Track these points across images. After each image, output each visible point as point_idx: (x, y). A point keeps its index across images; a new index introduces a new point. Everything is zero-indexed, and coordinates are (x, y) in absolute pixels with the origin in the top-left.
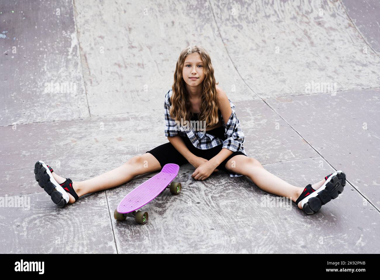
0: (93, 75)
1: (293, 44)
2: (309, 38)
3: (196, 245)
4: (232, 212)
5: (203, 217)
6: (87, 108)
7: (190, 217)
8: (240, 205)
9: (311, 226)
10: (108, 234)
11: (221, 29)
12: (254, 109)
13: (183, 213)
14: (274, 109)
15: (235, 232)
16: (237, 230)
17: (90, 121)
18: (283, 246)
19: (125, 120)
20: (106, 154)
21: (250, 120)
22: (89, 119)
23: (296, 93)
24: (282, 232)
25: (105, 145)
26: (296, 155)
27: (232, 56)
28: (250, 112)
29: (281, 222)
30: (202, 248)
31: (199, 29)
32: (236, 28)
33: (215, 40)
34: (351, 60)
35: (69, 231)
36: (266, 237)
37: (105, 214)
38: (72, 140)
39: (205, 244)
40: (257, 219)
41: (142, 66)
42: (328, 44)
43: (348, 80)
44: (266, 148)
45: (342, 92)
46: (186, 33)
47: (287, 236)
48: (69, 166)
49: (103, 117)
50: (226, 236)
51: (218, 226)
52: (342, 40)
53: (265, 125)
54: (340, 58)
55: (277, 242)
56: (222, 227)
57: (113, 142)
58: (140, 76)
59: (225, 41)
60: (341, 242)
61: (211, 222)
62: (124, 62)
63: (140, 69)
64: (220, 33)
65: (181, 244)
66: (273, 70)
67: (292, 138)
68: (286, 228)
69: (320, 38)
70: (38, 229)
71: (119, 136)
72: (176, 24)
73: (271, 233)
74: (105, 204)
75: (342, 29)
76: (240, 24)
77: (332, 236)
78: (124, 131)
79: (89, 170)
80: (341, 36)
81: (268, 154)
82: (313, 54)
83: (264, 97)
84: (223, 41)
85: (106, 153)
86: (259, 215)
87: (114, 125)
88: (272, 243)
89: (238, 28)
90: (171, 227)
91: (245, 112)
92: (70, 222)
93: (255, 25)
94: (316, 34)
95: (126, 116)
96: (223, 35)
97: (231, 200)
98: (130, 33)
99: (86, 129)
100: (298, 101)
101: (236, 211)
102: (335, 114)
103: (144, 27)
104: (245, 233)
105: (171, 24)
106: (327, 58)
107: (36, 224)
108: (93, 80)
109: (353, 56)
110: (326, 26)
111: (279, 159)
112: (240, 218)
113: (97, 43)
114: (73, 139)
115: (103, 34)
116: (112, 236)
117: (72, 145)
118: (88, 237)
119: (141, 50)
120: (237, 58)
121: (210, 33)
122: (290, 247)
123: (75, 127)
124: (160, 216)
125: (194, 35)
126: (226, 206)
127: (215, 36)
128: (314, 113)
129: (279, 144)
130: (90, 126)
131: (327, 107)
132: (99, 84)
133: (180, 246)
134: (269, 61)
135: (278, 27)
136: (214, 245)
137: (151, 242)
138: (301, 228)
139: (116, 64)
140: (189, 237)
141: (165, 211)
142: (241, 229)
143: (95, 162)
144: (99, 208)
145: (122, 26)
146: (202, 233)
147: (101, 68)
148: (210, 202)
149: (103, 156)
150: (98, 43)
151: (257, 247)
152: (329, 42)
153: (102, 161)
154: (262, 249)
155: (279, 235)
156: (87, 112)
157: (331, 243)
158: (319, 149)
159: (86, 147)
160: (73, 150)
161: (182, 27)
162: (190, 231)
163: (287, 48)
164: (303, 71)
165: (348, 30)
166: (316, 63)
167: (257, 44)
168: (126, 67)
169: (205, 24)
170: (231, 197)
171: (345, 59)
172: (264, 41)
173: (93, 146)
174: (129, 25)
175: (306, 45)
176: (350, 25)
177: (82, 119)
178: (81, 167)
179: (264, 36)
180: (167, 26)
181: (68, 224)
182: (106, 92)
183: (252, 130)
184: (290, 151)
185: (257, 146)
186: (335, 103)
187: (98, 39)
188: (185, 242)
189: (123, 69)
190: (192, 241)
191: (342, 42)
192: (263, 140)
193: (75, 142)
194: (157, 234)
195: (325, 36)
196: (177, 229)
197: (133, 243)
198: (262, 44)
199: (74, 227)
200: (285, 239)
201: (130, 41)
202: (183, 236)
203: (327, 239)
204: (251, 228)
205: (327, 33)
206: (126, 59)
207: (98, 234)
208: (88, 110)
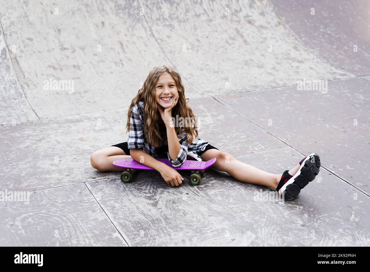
0: (28, 78)
1: (227, 42)
2: (242, 36)
3: (201, 230)
4: (223, 200)
5: (197, 205)
6: (32, 111)
7: (184, 207)
8: (228, 193)
9: (303, 207)
10: (109, 226)
11: (154, 29)
12: (206, 106)
13: (176, 203)
14: (227, 106)
15: (234, 217)
16: (235, 215)
17: (40, 123)
18: (283, 226)
19: (78, 121)
20: (73, 154)
21: (207, 116)
22: (40, 122)
23: (242, 89)
24: (278, 214)
25: (69, 145)
26: (265, 146)
27: (169, 55)
28: (203, 109)
29: (273, 206)
30: (208, 233)
31: (130, 29)
32: (168, 28)
33: (149, 40)
34: (286, 57)
35: (69, 226)
36: (265, 219)
37: (98, 209)
38: (31, 143)
39: (209, 229)
40: (250, 204)
41: (77, 68)
42: (262, 42)
43: (289, 76)
44: (233, 141)
45: (287, 87)
46: (118, 34)
47: (284, 217)
48: (39, 167)
49: (54, 119)
50: (226, 221)
51: (215, 213)
52: (275, 38)
53: (224, 120)
54: (275, 55)
55: (276, 223)
56: (220, 214)
57: (75, 143)
58: (79, 78)
59: (159, 41)
60: (336, 219)
61: (206, 209)
62: (59, 65)
63: (77, 71)
64: (152, 33)
65: (186, 230)
66: (213, 69)
67: (255, 131)
68: (280, 211)
69: (253, 37)
70: (34, 226)
71: (80, 136)
72: (107, 24)
73: (268, 215)
74: (93, 200)
75: (272, 27)
76: (172, 23)
77: (326, 215)
78: (82, 132)
79: (62, 170)
80: (273, 34)
81: (237, 147)
82: (249, 52)
83: (213, 95)
84: (156, 40)
85: (73, 153)
86: (250, 201)
87: (70, 127)
88: (273, 224)
89: (170, 28)
90: (169, 217)
91: (198, 109)
92: (65, 219)
93: (186, 24)
94: (248, 32)
95: (77, 117)
96: (156, 35)
97: (217, 189)
98: (59, 34)
99: (41, 131)
100: (247, 97)
101: (227, 198)
102: (288, 107)
103: (74, 28)
104: (243, 217)
105: (101, 25)
106: (263, 56)
107: (30, 222)
108: (29, 83)
109: (288, 53)
110: (257, 24)
111: (249, 150)
112: (234, 205)
113: (27, 46)
114: (31, 141)
115: (32, 36)
116: (114, 228)
117: (34, 146)
118: (89, 231)
119: (74, 51)
120: (174, 57)
121: (143, 34)
122: (290, 226)
123: (28, 130)
124: (154, 207)
125: (126, 35)
126: (216, 195)
127: (148, 36)
128: (267, 108)
129: (244, 137)
130: (44, 129)
131: (278, 102)
132: (36, 87)
133: (186, 232)
134: (206, 60)
135: (210, 26)
136: (218, 230)
137: (155, 231)
138: (294, 210)
139: (50, 66)
140: (191, 224)
141: (157, 202)
142: (238, 214)
143: (65, 162)
144: (89, 204)
145: (50, 28)
146: (203, 220)
147: (35, 71)
148: (197, 192)
149: (71, 156)
150: (28, 46)
151: (259, 228)
152: (262, 40)
153: (72, 161)
154: (265, 230)
155: (276, 217)
156: (34, 115)
157: (328, 221)
158: (285, 140)
159: (50, 148)
160: (36, 152)
161: (113, 27)
162: (190, 219)
163: (222, 47)
164: (242, 68)
165: (278, 28)
166: (253, 61)
167: (191, 43)
168: (61, 69)
169: (136, 24)
170: (216, 187)
171: (280, 56)
172: (198, 41)
173: (56, 147)
174: (58, 26)
175: (240, 44)
176: (279, 23)
177: (32, 122)
178: (52, 167)
179: (197, 35)
180: (97, 26)
181: (63, 220)
182: (47, 95)
183: (213, 125)
184: (258, 143)
185: (224, 139)
186: (284, 98)
187: (26, 41)
188: (189, 229)
189: (59, 71)
190: (195, 227)
191: (274, 40)
192: (228, 134)
193: (35, 144)
194: (158, 224)
195: (257, 35)
196: (176, 218)
197: (138, 233)
198: (196, 43)
199: (71, 222)
200: (283, 220)
201: (61, 42)
202: (185, 223)
203: (322, 217)
204: (248, 212)
205: (259, 31)
206: (60, 61)
207: (98, 227)
208: (34, 113)
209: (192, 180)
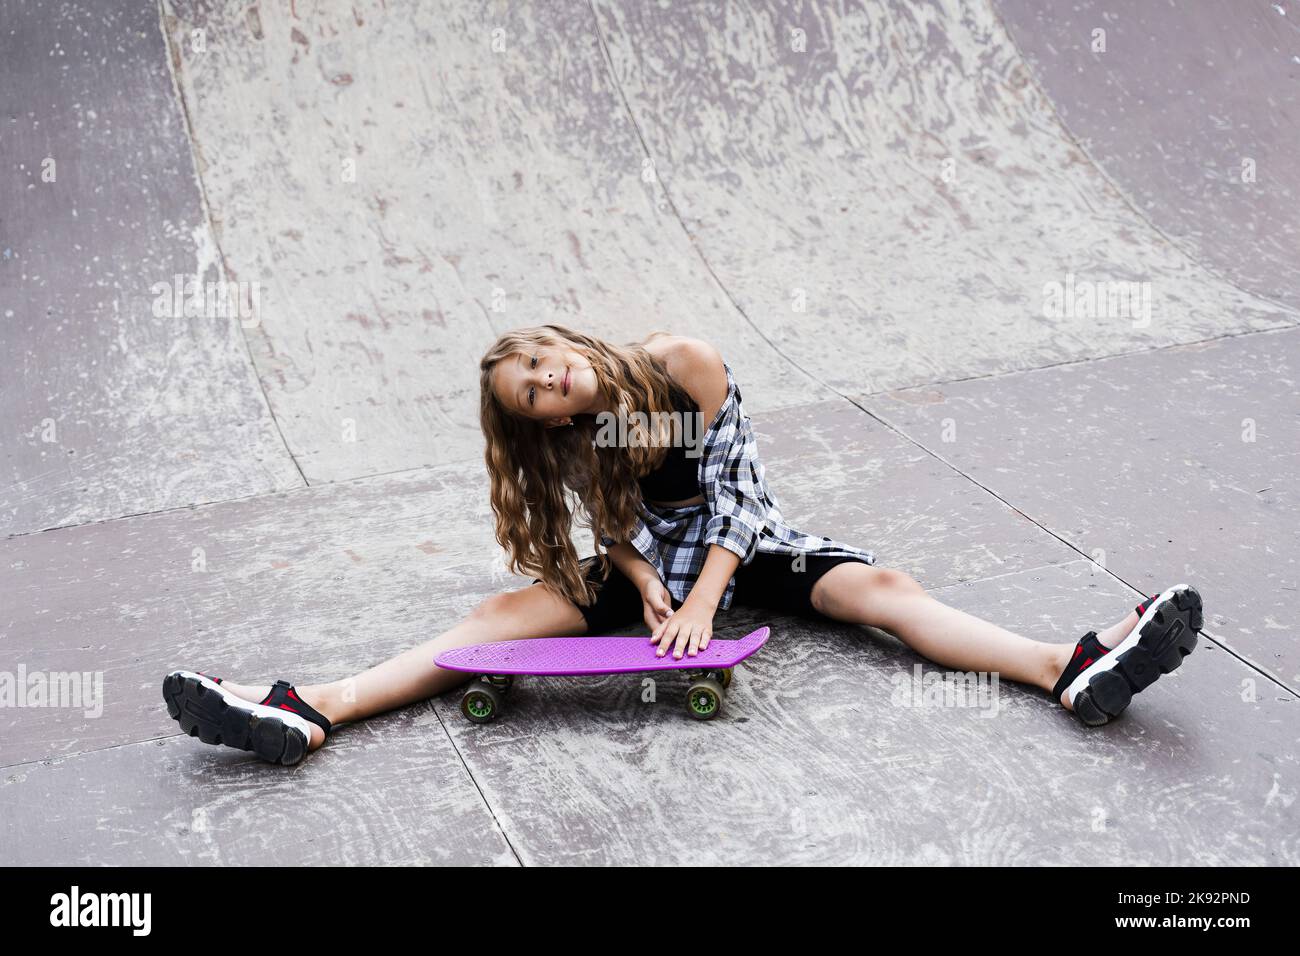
0: (283, 354)
1: (907, 223)
2: (954, 203)
3: (775, 843)
4: (857, 740)
5: (771, 759)
6: (287, 460)
7: (729, 765)
8: (876, 717)
9: (1115, 760)
10: (485, 832)
11: (673, 188)
12: (830, 429)
13: (704, 753)
14: (895, 427)
15: (886, 796)
16: (889, 790)
17: (309, 497)
18: (1044, 825)
19: (424, 488)
20: (399, 597)
21: (829, 462)
22: (307, 493)
23: (948, 373)
24: (1029, 784)
25: (387, 567)
26: (1006, 557)
27: (721, 271)
28: (820, 440)
29: (1017, 756)
30: (797, 851)
31: (602, 192)
32: (721, 185)
33: (659, 223)
34: (1095, 263)
35: (357, 835)
36: (986, 803)
37: (455, 774)
38: (272, 562)
39: (801, 839)
40: (942, 753)
41: (436, 319)
42: (1017, 220)
43: (1100, 325)
44: (905, 543)
45: (1090, 362)
46: (565, 208)
47: (1048, 793)
48: (289, 641)
49: (351, 484)
50: (859, 811)
51: (825, 783)
52: (1058, 205)
53: (881, 474)
54: (1058, 259)
55: (1022, 815)
56: (840, 785)
57: (409, 559)
58: (439, 351)
59: (691, 227)
60: (1219, 798)
61: (799, 771)
62: (379, 311)
63: (433, 327)
64: (671, 203)
65: (729, 843)
66: (860, 309)
67: (978, 508)
68: (1038, 773)
69: (987, 203)
70: (252, 835)
71: (424, 537)
72: (530, 180)
73: (997, 791)
74: (444, 746)
75: (1050, 170)
76: (733, 170)
77: (1185, 785)
78: (434, 523)
79: (359, 649)
80: (1052, 194)
81: (915, 561)
82: (975, 254)
83: (853, 393)
84: (683, 225)
85: (397, 592)
86: (942, 741)
87: (397, 507)
88: (1010, 820)
89: (726, 184)
90: (677, 798)
91: (803, 440)
92: (349, 808)
93: (779, 172)
94: (972, 189)
95: (424, 475)
96: (683, 208)
97: (841, 704)
98: (383, 216)
99: (306, 524)
100: (962, 398)
101: (867, 734)
102: (1089, 428)
103: (428, 195)
104: (915, 796)
105: (512, 181)
106: (1020, 262)
107: (239, 821)
108: (287, 371)
109: (1100, 253)
110: (1002, 162)
111: (954, 573)
112: (890, 755)
113: (282, 255)
114: (275, 557)
115: (298, 225)
116: (500, 839)
117: (280, 573)
118: (422, 847)
119: (427, 268)
120: (739, 277)
121: (642, 206)
122: (1067, 825)
123: (268, 522)
124: (634, 767)
125: (589, 212)
126: (835, 723)
127: (658, 212)
128: (1023, 431)
129: (942, 527)
130: (317, 516)
131: (1059, 410)
132: (307, 383)
133: (727, 850)
134: (839, 282)
135: (852, 173)
136: (832, 840)
137: (629, 846)
138: (1083, 769)
139: (351, 317)
140: (745, 821)
141: (644, 751)
142: (900, 787)
143: (372, 623)
144: (431, 759)
145: (353, 197)
146: (784, 807)
148: (776, 713)
149: (392, 601)
150: (286, 255)
151: (965, 833)
152: (1016, 212)
153: (393, 619)
154: (983, 838)
155: (1022, 794)
156: (293, 472)
157: (1191, 805)
158: (1071, 535)
159: (327, 577)
160: (285, 590)
161: (549, 189)
162: (743, 804)
163: (891, 239)
164: (953, 305)
165: (1069, 172)
166: (988, 280)
167: (792, 230)
168: (387, 326)
169: (621, 176)
170: (838, 695)
171: (1075, 262)
172: (815, 221)
173: (347, 574)
174: (379, 191)
175: (948, 226)
176: (1074, 158)
177: (284, 496)
178: (329, 640)
179: (811, 204)
180: (500, 188)
181: (344, 814)
182: (337, 408)
183: (845, 492)
184: (983, 546)
185: (876, 538)
186: (1079, 398)
187: (281, 240)
188: (738, 839)
189: (377, 331)
190: (757, 833)
191: (1056, 212)
192: (889, 520)
193: (286, 565)
194: (641, 822)
195: (1002, 196)
196: (701, 803)
197: (573, 854)
198: (809, 231)
199: (367, 820)
200: (1046, 803)
201: (387, 241)
202: (726, 819)
203: (1172, 793)
204: (932, 780)
205: (1008, 186)
206: (384, 299)
207: (451, 835)
208: (294, 465)
209: (693, 704)
